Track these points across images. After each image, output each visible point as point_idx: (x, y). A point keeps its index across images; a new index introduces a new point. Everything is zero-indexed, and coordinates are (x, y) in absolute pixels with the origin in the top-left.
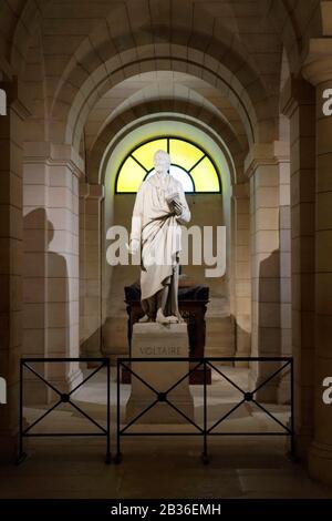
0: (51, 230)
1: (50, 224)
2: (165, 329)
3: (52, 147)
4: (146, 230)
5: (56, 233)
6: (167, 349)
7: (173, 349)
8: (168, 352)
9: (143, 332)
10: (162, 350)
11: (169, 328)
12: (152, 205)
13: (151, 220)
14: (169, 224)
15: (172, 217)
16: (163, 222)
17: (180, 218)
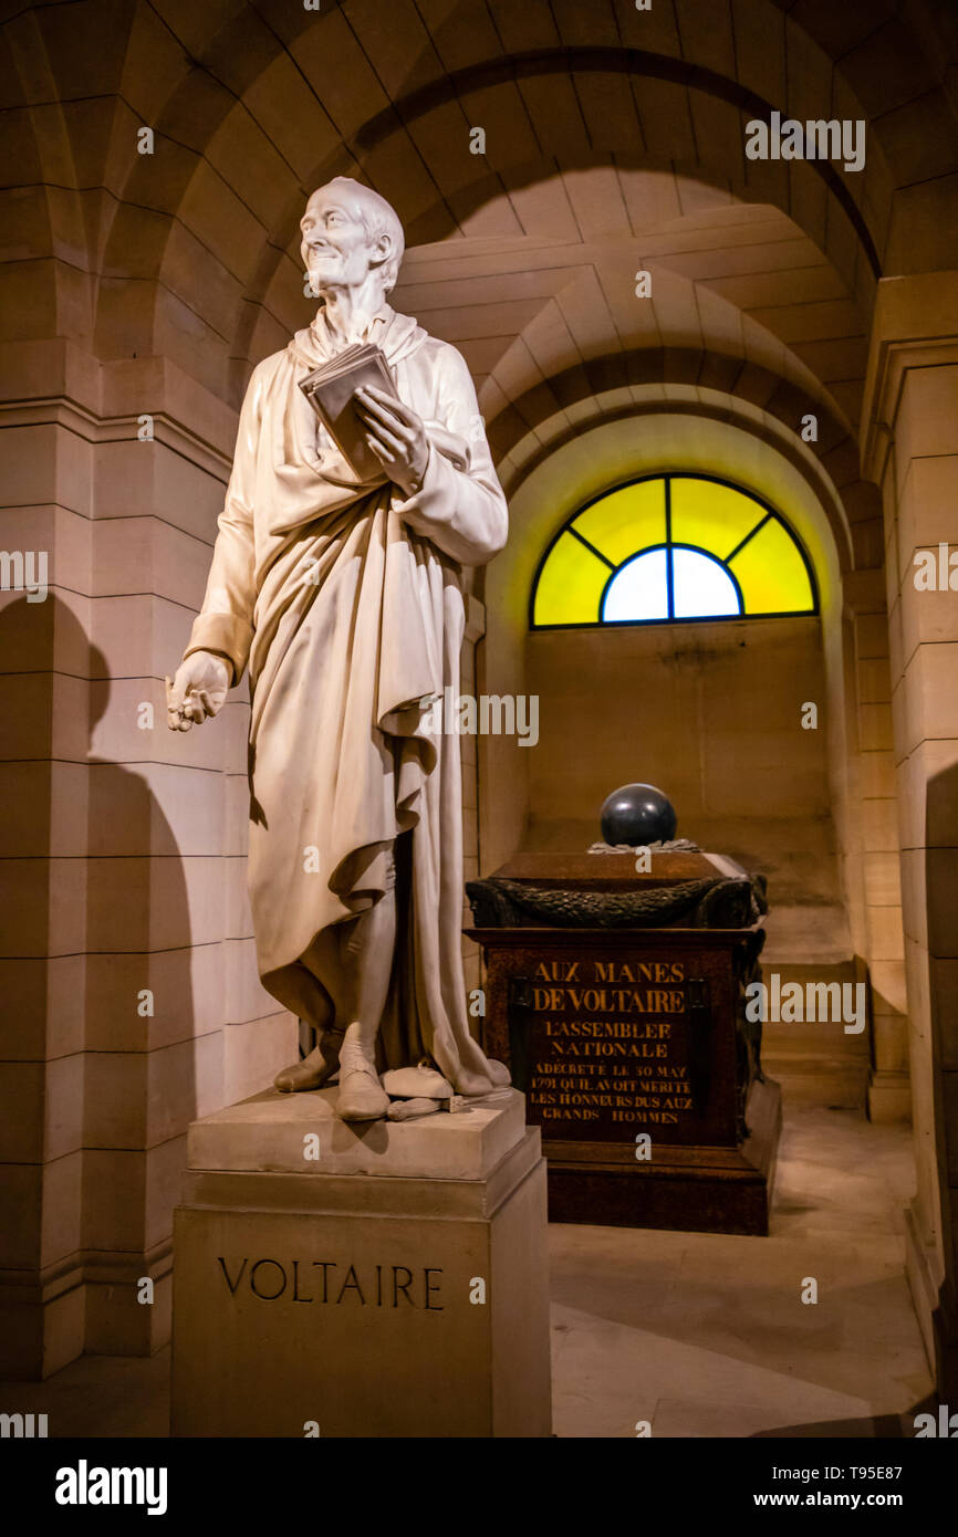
0: (98, 678)
2: (362, 1155)
5: (116, 689)
6: (366, 1275)
7: (402, 1278)
8: (370, 1292)
9: (242, 1166)
10: (338, 1276)
11: (380, 1146)
12: (280, 457)
13: (280, 539)
14: (362, 551)
15: (380, 512)
16: (336, 542)
17: (416, 511)
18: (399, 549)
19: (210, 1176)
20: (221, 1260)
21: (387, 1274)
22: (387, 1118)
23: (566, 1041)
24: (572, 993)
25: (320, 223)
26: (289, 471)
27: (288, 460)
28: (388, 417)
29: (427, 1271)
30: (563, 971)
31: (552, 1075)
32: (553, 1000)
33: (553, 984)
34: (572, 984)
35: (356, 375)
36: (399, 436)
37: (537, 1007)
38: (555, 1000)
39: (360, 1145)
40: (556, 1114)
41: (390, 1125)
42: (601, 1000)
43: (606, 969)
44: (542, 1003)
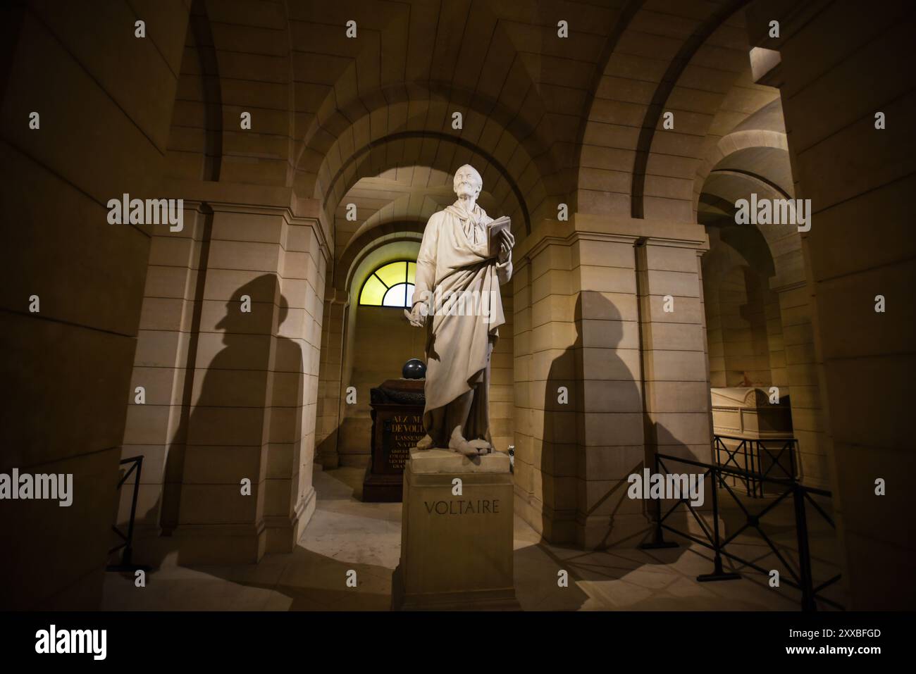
0: (284, 308)
1: (283, 300)
2: (472, 466)
3: (294, 196)
4: (439, 288)
5: (290, 312)
6: (475, 504)
7: (486, 503)
8: (476, 510)
9: (431, 472)
10: (465, 505)
11: (478, 463)
12: (455, 245)
13: (452, 270)
14: (483, 277)
15: (489, 266)
16: (473, 274)
17: (504, 267)
18: (495, 278)
19: (421, 475)
20: (426, 503)
21: (481, 503)
22: (479, 455)
23: (402, 442)
24: (405, 426)
25: (465, 177)
26: (457, 248)
27: (458, 246)
28: (509, 239)
29: (494, 501)
30: (402, 419)
31: (396, 454)
32: (398, 428)
33: (399, 423)
34: (406, 423)
35: (503, 225)
36: (510, 245)
37: (393, 431)
38: (399, 428)
39: (472, 463)
40: (398, 466)
41: (481, 457)
42: (414, 428)
43: (417, 418)
44: (395, 429)
